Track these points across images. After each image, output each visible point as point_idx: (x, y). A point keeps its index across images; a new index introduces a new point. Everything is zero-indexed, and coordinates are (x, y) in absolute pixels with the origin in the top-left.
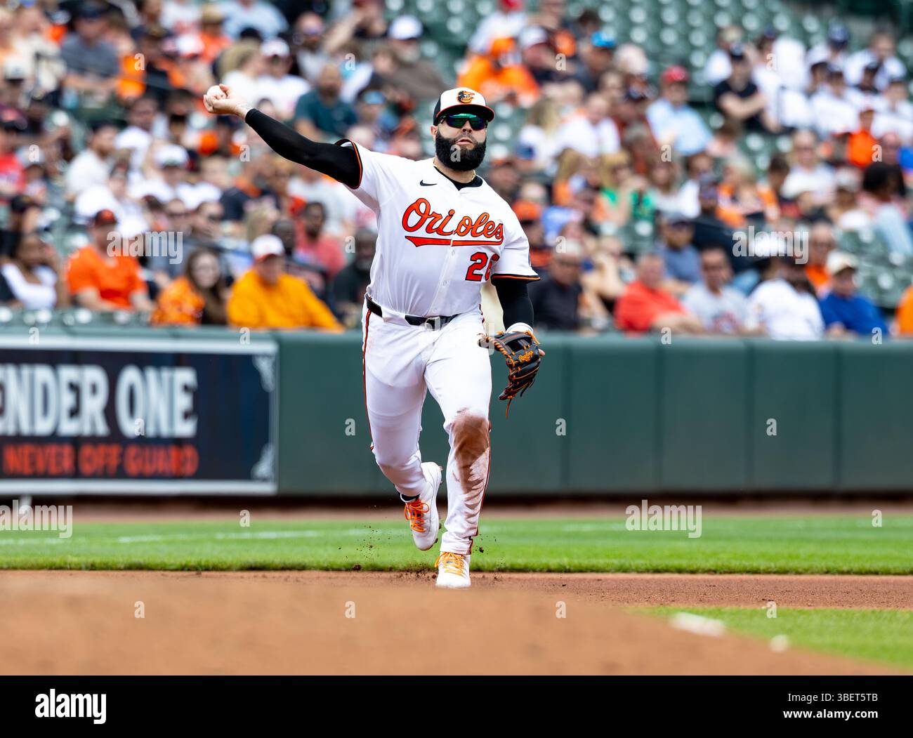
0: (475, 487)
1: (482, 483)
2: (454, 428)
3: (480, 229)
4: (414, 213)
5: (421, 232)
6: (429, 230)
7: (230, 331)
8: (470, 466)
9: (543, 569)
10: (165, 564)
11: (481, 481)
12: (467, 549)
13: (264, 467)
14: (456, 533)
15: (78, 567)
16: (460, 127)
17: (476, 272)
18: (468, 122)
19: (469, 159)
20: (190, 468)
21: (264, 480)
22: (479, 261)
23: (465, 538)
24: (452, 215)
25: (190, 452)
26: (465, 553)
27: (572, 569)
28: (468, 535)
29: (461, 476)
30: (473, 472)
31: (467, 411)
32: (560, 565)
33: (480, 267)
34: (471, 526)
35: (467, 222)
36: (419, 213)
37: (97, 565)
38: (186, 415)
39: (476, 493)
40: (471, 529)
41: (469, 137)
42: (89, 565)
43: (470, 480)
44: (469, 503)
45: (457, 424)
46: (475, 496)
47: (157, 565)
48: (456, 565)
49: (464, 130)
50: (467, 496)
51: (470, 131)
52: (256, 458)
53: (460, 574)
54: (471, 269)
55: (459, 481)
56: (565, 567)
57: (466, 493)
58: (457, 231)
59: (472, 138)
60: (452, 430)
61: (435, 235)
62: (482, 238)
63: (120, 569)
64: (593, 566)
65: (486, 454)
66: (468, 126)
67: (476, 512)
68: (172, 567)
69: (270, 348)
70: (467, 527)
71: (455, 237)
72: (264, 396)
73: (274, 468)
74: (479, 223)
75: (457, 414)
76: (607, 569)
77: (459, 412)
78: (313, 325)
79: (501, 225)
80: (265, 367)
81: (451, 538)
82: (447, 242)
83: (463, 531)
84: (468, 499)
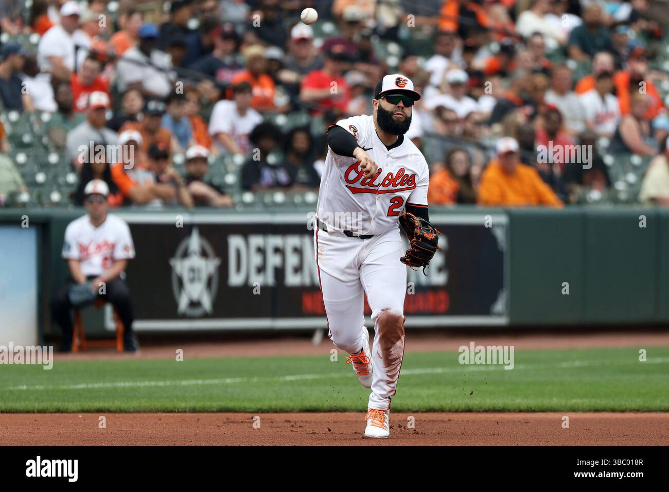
0: (393, 363)
1: (398, 360)
2: (379, 321)
3: (398, 181)
4: (353, 171)
5: (358, 185)
6: (363, 183)
7: (479, 207)
8: (391, 348)
9: (516, 409)
10: (246, 408)
11: (398, 358)
12: (387, 407)
13: (500, 306)
14: (380, 395)
15: (184, 410)
16: (396, 104)
17: (395, 210)
18: (401, 101)
19: (401, 128)
20: (443, 307)
21: (499, 315)
22: (396, 202)
23: (386, 398)
24: (380, 173)
25: (443, 296)
26: (386, 409)
27: (536, 409)
28: (388, 396)
29: (383, 355)
30: (393, 352)
31: (389, 311)
32: (528, 407)
33: (398, 206)
34: (390, 389)
35: (390, 177)
36: (357, 171)
37: (197, 410)
38: (440, 270)
39: (394, 367)
40: (391, 391)
41: (403, 112)
42: (192, 410)
43: (390, 358)
44: (389, 374)
45: (381, 319)
46: (394, 369)
47: (240, 409)
48: (380, 419)
49: (399, 107)
50: (387, 369)
51: (403, 108)
52: (494, 299)
53: (383, 427)
54: (391, 209)
55: (382, 358)
56: (531, 409)
57: (386, 367)
58: (383, 184)
59: (404, 113)
60: (377, 322)
61: (367, 187)
62: (399, 187)
63: (213, 412)
64: (552, 407)
65: (402, 340)
66: (401, 104)
67: (395, 380)
68: (250, 411)
69: (503, 219)
70: (388, 390)
71: (381, 188)
72: (499, 255)
73: (507, 307)
74: (398, 176)
75: (381, 312)
76: (561, 410)
77: (382, 310)
78: (541, 201)
79: (413, 176)
80: (500, 234)
81: (375, 398)
82: (375, 192)
83: (384, 393)
84: (389, 371)
